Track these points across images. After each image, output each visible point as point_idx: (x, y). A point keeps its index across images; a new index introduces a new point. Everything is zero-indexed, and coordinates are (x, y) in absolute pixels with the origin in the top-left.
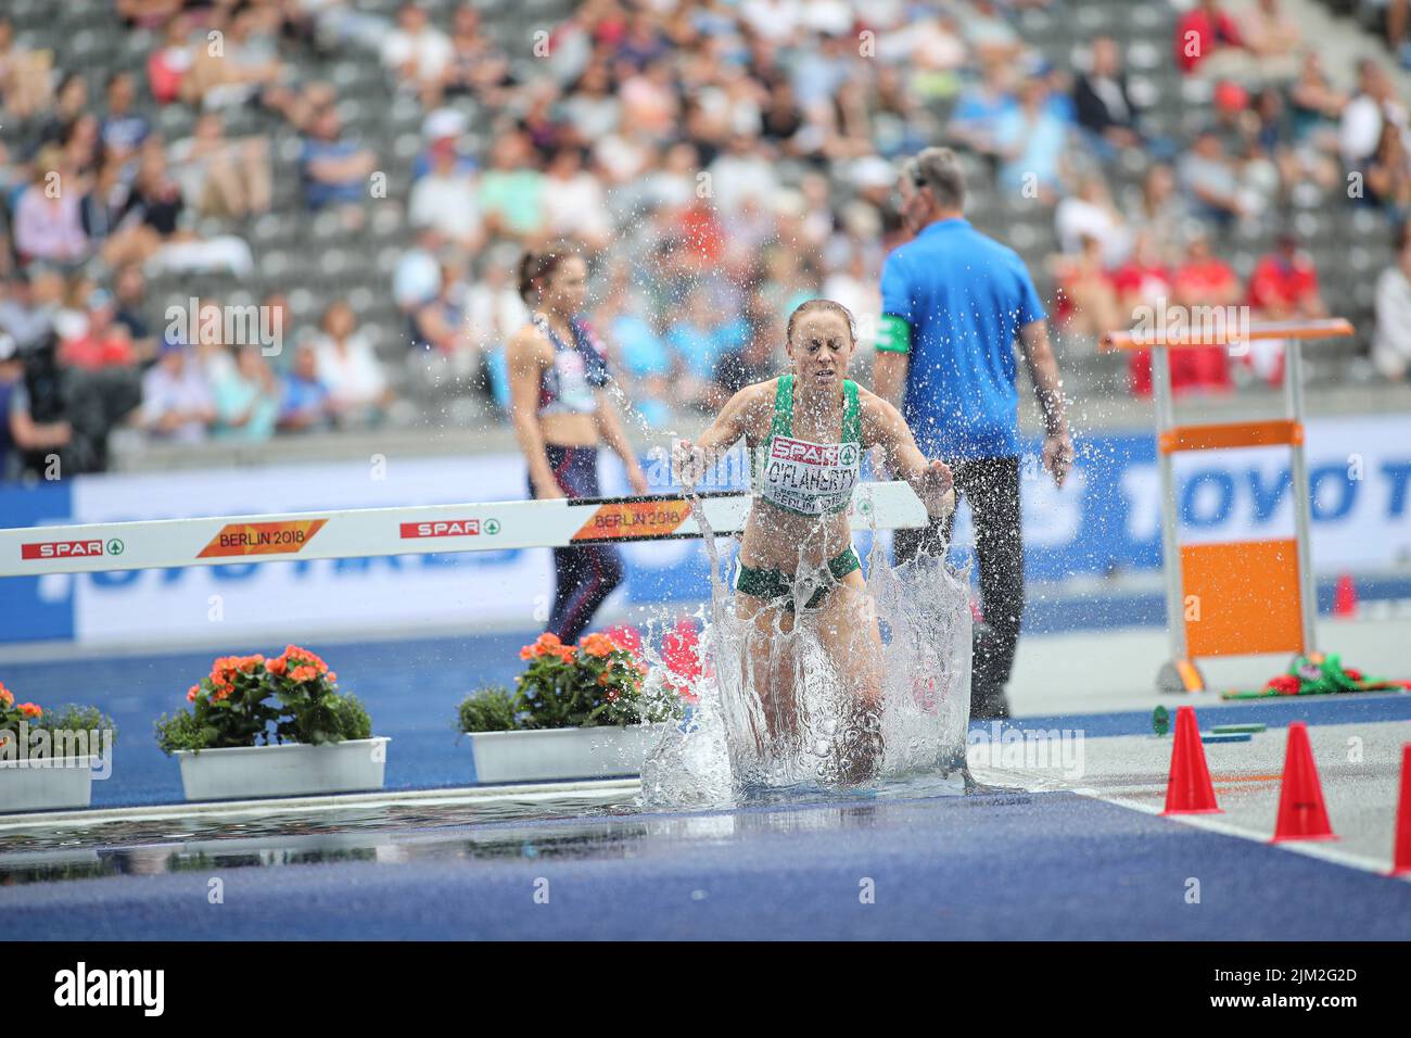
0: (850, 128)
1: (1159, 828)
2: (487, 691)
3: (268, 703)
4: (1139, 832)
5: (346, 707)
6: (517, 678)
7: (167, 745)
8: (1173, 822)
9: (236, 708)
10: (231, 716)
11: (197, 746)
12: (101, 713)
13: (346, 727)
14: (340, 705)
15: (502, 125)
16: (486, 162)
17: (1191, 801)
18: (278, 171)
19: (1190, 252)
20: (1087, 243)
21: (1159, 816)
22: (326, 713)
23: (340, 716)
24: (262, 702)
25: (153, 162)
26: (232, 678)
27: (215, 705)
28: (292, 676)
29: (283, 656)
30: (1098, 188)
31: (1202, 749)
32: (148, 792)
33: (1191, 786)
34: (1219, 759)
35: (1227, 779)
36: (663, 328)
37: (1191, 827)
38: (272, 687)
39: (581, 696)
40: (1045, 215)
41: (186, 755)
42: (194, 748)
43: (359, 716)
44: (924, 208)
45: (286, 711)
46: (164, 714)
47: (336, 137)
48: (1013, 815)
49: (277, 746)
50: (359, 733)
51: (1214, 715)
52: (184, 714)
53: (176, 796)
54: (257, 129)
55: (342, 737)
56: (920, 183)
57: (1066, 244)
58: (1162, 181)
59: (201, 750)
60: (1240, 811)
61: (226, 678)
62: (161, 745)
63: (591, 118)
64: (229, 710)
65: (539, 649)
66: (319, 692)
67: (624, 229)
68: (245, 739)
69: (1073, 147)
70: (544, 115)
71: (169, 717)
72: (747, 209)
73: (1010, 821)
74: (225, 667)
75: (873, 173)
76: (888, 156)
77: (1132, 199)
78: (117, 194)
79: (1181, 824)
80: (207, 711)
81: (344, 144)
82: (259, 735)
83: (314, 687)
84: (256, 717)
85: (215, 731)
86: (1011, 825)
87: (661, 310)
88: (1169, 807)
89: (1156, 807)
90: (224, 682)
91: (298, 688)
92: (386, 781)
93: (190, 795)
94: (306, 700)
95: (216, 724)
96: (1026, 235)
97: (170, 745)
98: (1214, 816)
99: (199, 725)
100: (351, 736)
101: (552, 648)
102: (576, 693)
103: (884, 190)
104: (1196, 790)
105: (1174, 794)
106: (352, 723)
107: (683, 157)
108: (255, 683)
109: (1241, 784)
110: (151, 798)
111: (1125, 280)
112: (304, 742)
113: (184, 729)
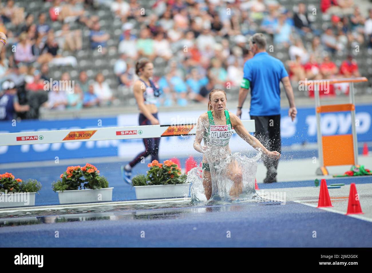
0: (235, 28)
1: (316, 211)
2: (139, 175)
3: (81, 178)
4: (311, 212)
5: (102, 179)
6: (147, 172)
7: (55, 189)
8: (320, 209)
9: (73, 180)
10: (72, 182)
11: (63, 190)
12: (37, 181)
13: (102, 185)
14: (100, 179)
15: (142, 27)
16: (139, 37)
17: (325, 204)
18: (84, 39)
19: (324, 60)
20: (297, 57)
21: (316, 208)
22: (97, 181)
23: (101, 182)
24: (80, 178)
25: (51, 36)
26: (72, 172)
27: (68, 179)
28: (88, 171)
29: (85, 166)
30: (300, 43)
31: (328, 190)
32: (50, 202)
33: (325, 200)
34: (332, 193)
35: (334, 198)
36: (185, 80)
37: (325, 211)
38: (82, 174)
39: (164, 177)
40: (286, 50)
41: (60, 192)
42: (62, 190)
43: (105, 182)
44: (255, 49)
45: (86, 180)
46: (54, 181)
47: (99, 30)
48: (278, 208)
49: (84, 190)
50: (105, 186)
51: (331, 181)
52: (59, 181)
53: (57, 203)
54: (78, 28)
55: (101, 187)
56: (254, 43)
57: (292, 58)
58: (317, 41)
59: (64, 191)
60: (337, 206)
61: (70, 172)
62: (53, 189)
63: (166, 25)
64: (71, 180)
65: (153, 164)
66: (95, 176)
67: (175, 54)
68: (75, 188)
69: (293, 32)
70: (154, 24)
71: (55, 182)
72: (207, 49)
73: (277, 209)
74: (70, 169)
75: (241, 39)
76: (244, 35)
77: (309, 46)
78: (41, 45)
79: (322, 210)
80: (65, 181)
81: (101, 32)
82: (79, 187)
83: (94, 174)
84: (78, 182)
85: (67, 186)
86: (277, 210)
87: (185, 75)
88: (319, 206)
89: (316, 206)
90: (70, 173)
91: (89, 175)
92: (113, 199)
93: (61, 203)
94: (91, 178)
95: (68, 184)
96: (281, 55)
97: (56, 189)
98: (331, 208)
99: (63, 184)
100: (103, 187)
101: (156, 164)
102: (162, 176)
103: (243, 43)
104: (326, 201)
105: (320, 202)
106: (104, 184)
107: (190, 35)
108: (78, 173)
109: (338, 199)
110: (51, 203)
111: (307, 67)
112: (91, 189)
113: (59, 185)
